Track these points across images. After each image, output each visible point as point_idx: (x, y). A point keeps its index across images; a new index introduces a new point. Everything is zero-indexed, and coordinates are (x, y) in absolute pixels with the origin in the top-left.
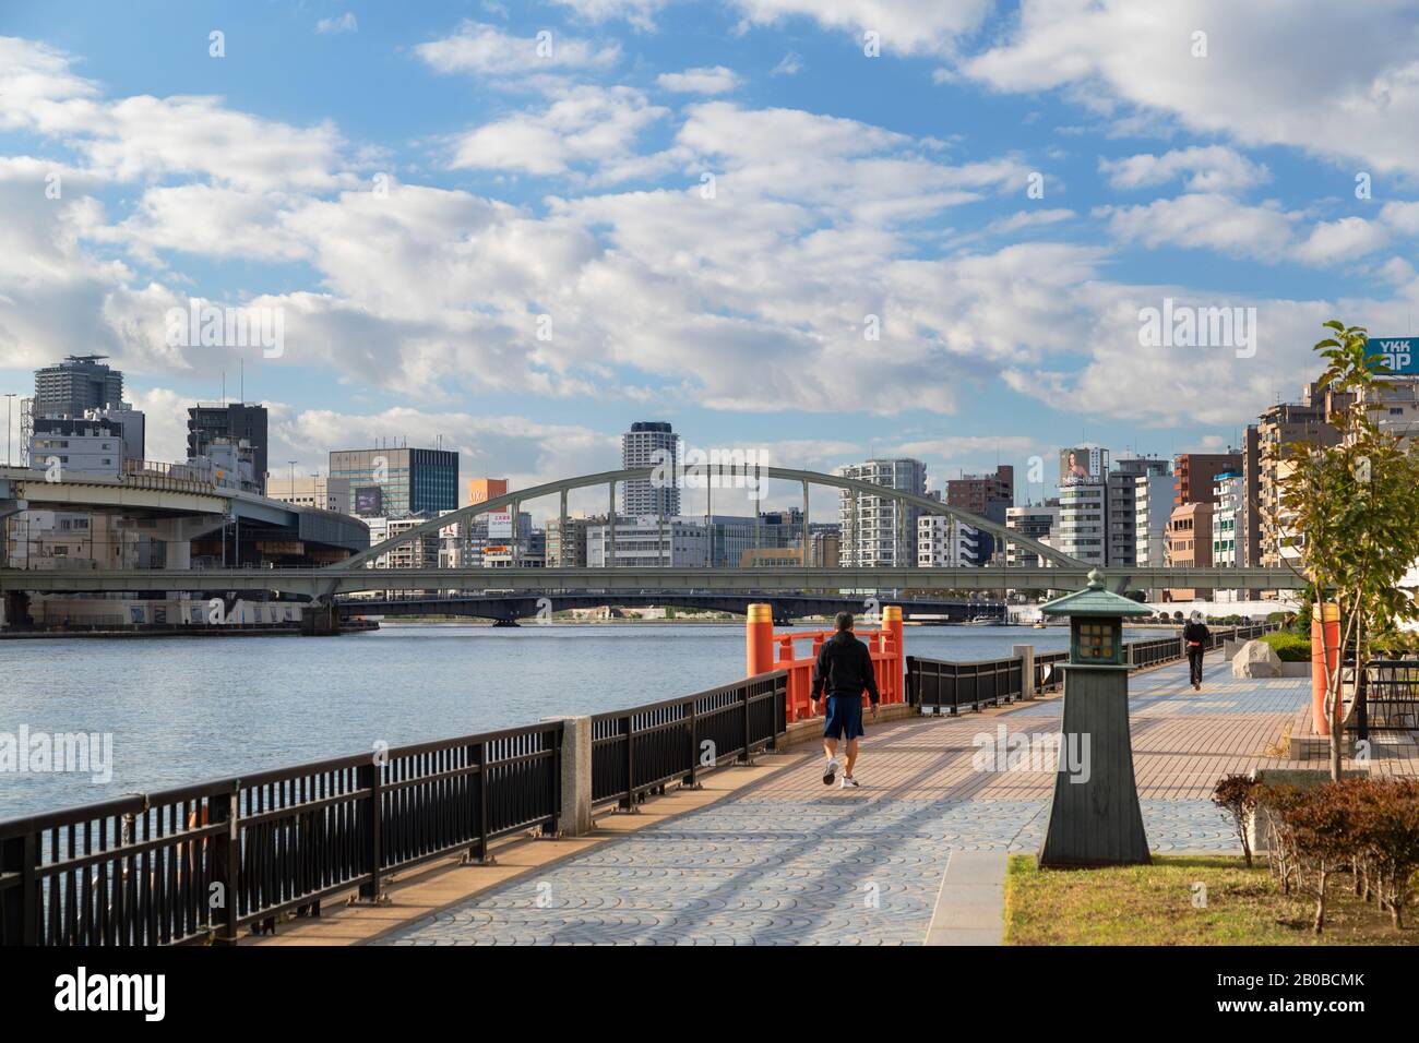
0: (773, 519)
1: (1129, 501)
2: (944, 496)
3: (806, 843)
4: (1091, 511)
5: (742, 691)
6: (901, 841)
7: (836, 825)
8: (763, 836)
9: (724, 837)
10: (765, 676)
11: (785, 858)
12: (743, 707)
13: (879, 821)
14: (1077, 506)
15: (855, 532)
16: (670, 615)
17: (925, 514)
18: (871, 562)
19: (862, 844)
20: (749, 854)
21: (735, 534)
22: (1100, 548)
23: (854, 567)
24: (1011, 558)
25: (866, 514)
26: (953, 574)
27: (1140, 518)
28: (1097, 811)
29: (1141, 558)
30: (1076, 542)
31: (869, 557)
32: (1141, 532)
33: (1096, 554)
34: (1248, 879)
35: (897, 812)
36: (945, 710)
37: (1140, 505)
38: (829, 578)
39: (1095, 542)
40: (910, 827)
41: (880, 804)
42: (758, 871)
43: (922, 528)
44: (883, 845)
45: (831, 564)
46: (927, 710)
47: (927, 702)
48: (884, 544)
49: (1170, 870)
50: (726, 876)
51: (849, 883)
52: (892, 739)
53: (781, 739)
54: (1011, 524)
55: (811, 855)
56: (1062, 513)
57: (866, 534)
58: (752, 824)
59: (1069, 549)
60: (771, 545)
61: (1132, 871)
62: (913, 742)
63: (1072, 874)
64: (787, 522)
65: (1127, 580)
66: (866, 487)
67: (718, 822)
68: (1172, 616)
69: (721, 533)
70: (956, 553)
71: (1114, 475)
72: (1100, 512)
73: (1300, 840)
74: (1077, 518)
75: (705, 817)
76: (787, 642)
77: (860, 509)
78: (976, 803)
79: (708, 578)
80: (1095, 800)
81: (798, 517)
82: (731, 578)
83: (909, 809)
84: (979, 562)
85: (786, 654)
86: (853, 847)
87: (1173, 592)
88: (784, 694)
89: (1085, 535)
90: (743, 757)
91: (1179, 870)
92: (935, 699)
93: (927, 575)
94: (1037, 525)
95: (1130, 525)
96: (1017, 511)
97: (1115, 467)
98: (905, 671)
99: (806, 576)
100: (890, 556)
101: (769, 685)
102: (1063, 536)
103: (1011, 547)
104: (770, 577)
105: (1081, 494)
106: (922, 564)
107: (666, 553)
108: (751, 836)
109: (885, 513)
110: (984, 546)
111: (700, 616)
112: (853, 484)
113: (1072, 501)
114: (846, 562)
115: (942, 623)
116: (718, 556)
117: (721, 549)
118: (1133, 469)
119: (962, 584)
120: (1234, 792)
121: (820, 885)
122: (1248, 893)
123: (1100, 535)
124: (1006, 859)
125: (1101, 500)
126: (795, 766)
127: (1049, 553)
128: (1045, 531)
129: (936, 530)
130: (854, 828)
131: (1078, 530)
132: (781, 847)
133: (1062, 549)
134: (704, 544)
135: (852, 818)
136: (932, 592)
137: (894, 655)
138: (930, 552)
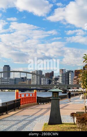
0: (23, 78)
1: (68, 76)
2: (45, 75)
3: (20, 121)
4: (64, 77)
5: (14, 101)
6: (33, 121)
7: (25, 119)
8: (15, 120)
9: (10, 121)
10: (18, 99)
11: (17, 123)
12: (14, 103)
13: (31, 118)
14: (62, 77)
15: (33, 80)
16: (9, 91)
17: (42, 77)
18: (35, 84)
19: (28, 121)
20: (13, 123)
21: (17, 80)
22: (65, 82)
23: (33, 84)
24: (53, 83)
25: (35, 77)
26: (46, 86)
27: (70, 78)
28: (55, 117)
29: (70, 83)
30: (62, 81)
31: (35, 83)
32: (70, 80)
33: (64, 83)
34: (74, 126)
35: (33, 117)
36: (42, 103)
37: (70, 77)
38: (30, 86)
39: (64, 81)
40: (34, 119)
41: (31, 116)
42: (14, 125)
43: (42, 79)
44: (31, 121)
45: (30, 84)
46: (40, 103)
47: (40, 102)
48: (37, 81)
49: (64, 125)
50: (9, 126)
51: (25, 127)
52: (34, 107)
53: (20, 107)
54: (53, 79)
55: (21, 123)
56: (60, 77)
57: (35, 80)
58: (14, 119)
59: (61, 82)
60: (22, 81)
61: (59, 125)
62: (37, 108)
63: (52, 125)
64: (24, 78)
65: (68, 86)
66: (35, 74)
67: (10, 119)
68: (76, 91)
69: (16, 80)
70: (46, 83)
71: (66, 73)
72: (65, 77)
73: (78, 121)
74: (62, 78)
75: (8, 118)
76: (21, 95)
77: (34, 77)
78: (44, 116)
79: (14, 86)
80: (55, 116)
81: (26, 78)
82: (17, 86)
83: (35, 117)
84: (49, 84)
85: (21, 96)
86: (27, 122)
87: (74, 88)
88: (20, 102)
89: (63, 80)
90: (14, 110)
91: (65, 125)
92: (41, 102)
93: (42, 85)
94: (57, 79)
95: (69, 79)
96: (54, 77)
97: (67, 71)
98: (37, 98)
99: (27, 86)
100: (38, 83)
101: (18, 100)
102: (60, 80)
103: (53, 82)
104: (22, 86)
105: (62, 75)
106: (42, 84)
107: (8, 83)
108: (14, 121)
109: (37, 77)
110: (50, 82)
111: (13, 91)
112: (33, 74)
113: (61, 76)
114: (32, 84)
115: (44, 92)
116: (15, 83)
117: (16, 82)
118: (69, 72)
119: (47, 87)
120: (73, 115)
121: (21, 127)
122: (73, 128)
123: (65, 80)
124: (44, 124)
125: (65, 76)
126: (21, 111)
127: (58, 83)
128: (58, 80)
129: (44, 80)
130: (27, 119)
131: (62, 80)
132: (17, 122)
133: (60, 82)
134: (14, 81)
135: (27, 118)
136: (43, 88)
137: (35, 96)
138: (43, 83)
